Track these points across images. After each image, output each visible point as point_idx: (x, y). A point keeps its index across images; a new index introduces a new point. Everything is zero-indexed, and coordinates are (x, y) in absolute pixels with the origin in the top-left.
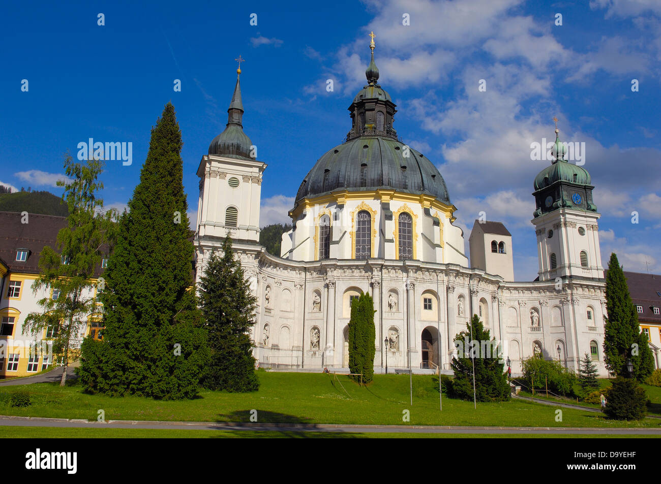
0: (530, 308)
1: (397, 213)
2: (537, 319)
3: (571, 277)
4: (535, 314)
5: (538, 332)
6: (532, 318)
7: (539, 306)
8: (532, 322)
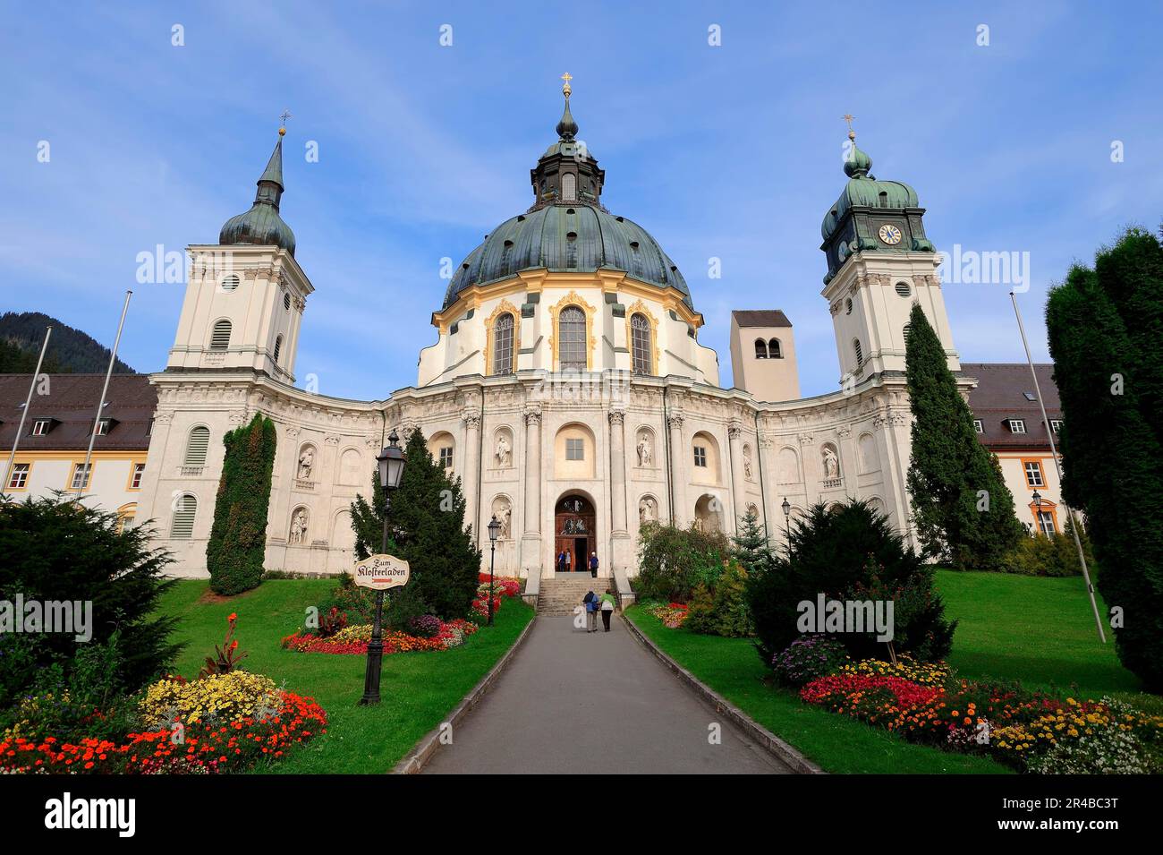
0: (820, 446)
1: (557, 307)
2: (835, 464)
3: (883, 374)
4: (831, 456)
5: (837, 488)
6: (825, 462)
7: (834, 441)
8: (827, 472)
